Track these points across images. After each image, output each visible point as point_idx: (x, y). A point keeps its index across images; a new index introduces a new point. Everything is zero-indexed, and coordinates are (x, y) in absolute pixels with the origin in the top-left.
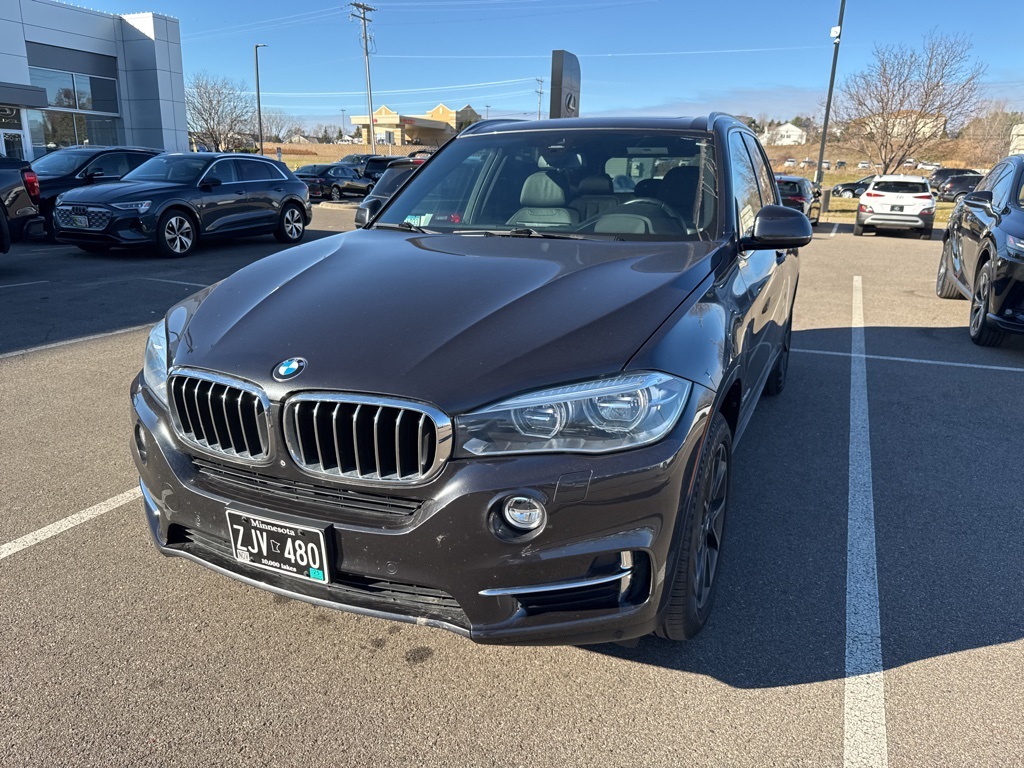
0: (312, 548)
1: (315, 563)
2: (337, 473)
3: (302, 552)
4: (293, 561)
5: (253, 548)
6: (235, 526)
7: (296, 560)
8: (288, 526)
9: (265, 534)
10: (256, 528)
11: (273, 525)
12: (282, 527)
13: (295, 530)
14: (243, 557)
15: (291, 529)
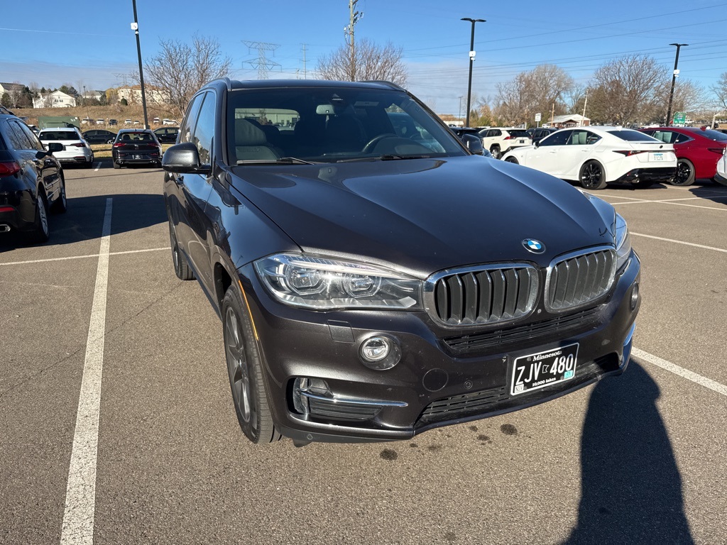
14: (518, 389)
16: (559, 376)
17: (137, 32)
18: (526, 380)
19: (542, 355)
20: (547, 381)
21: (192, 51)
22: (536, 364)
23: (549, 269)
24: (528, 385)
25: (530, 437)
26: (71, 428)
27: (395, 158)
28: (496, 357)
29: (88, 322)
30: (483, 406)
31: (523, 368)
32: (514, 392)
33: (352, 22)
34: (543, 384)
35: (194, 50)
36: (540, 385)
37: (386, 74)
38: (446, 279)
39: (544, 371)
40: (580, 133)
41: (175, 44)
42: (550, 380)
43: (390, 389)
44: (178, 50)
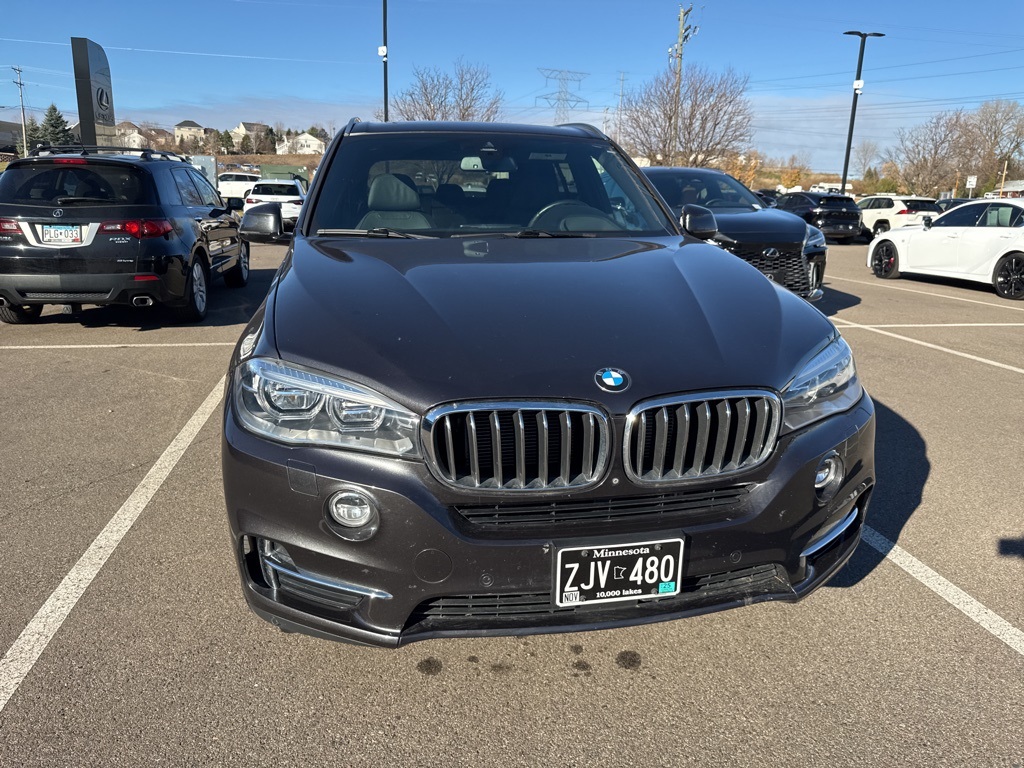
0: (668, 561)
1: (666, 575)
2: (676, 477)
3: (654, 569)
4: (639, 583)
5: (587, 584)
6: (568, 566)
7: (644, 581)
8: (642, 546)
9: (608, 563)
10: (596, 560)
11: (622, 549)
12: (633, 548)
13: (651, 547)
14: (570, 598)
15: (645, 546)
16: (646, 588)
17: (385, 59)
18: (583, 586)
19: (610, 550)
20: (625, 592)
21: (454, 83)
22: (600, 563)
23: (631, 418)
24: (585, 594)
25: (654, 678)
26: (73, 560)
27: (541, 235)
28: (534, 543)
29: (179, 429)
30: (527, 616)
31: (576, 566)
32: (561, 601)
33: (680, 40)
34: (616, 596)
35: (456, 81)
36: (611, 597)
37: (722, 113)
38: (453, 417)
39: (618, 575)
40: (1001, 209)
41: (433, 73)
42: (631, 592)
43: (366, 571)
44: (436, 82)
